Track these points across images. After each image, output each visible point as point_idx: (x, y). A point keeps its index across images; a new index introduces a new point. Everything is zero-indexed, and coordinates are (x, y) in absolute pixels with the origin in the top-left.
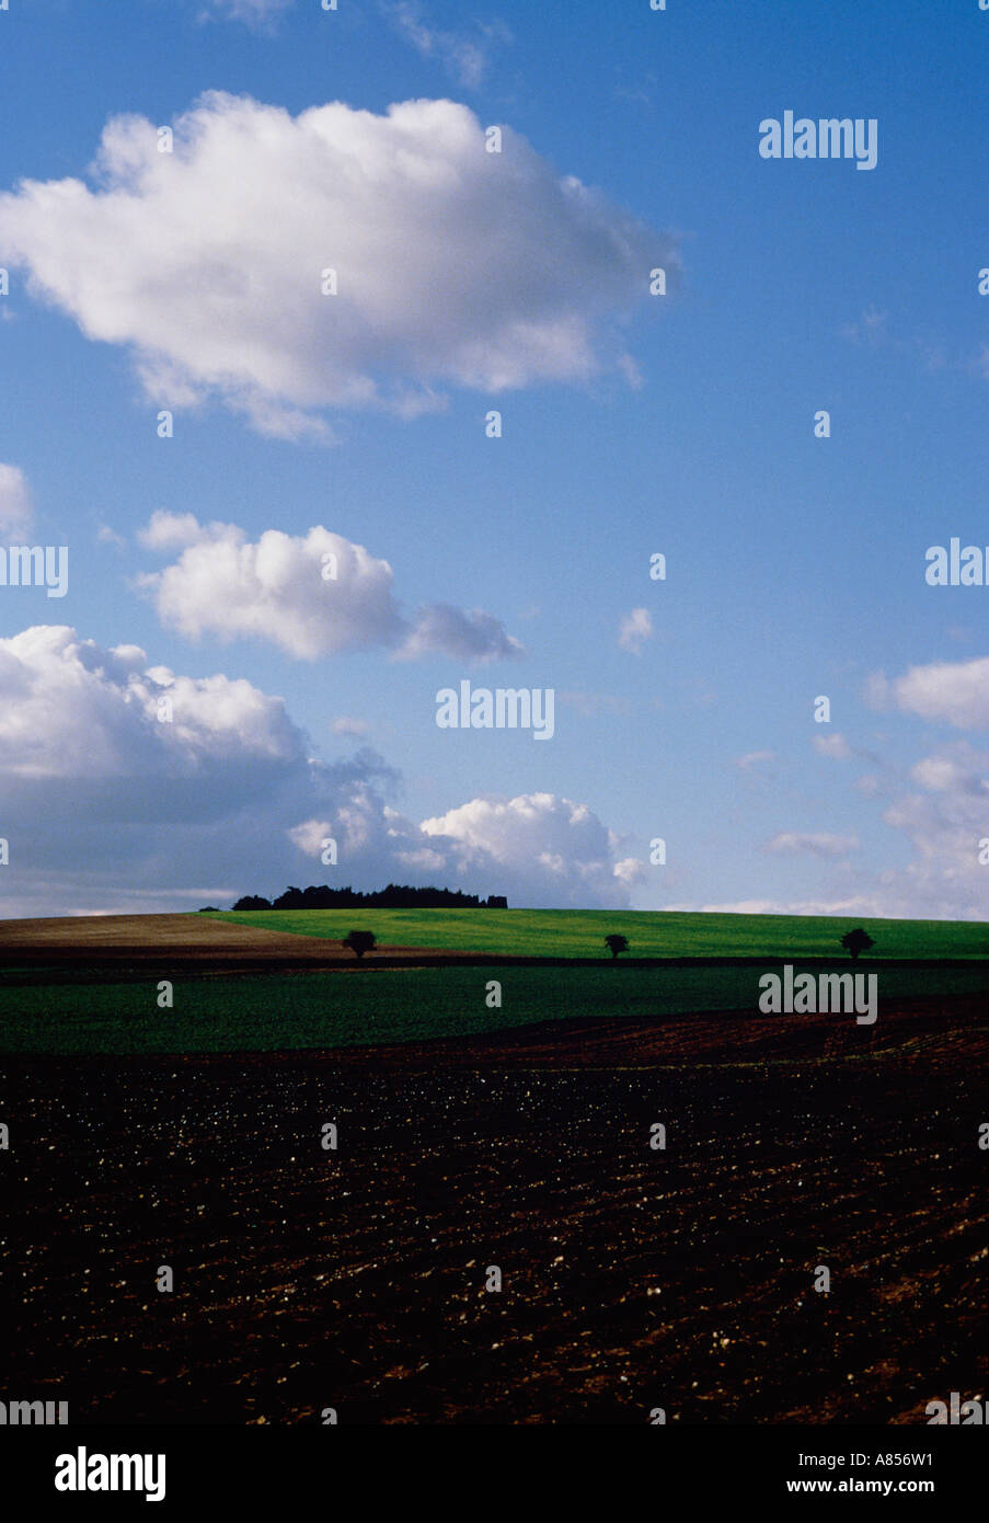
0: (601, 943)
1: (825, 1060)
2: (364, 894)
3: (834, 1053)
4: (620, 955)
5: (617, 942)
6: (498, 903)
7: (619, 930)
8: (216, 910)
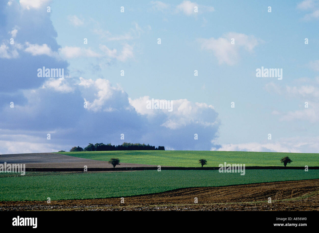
0: (198, 162)
1: (276, 201)
2: (115, 146)
3: (278, 199)
4: (204, 166)
5: (203, 162)
6: (162, 148)
7: (204, 158)
8: (64, 151)
